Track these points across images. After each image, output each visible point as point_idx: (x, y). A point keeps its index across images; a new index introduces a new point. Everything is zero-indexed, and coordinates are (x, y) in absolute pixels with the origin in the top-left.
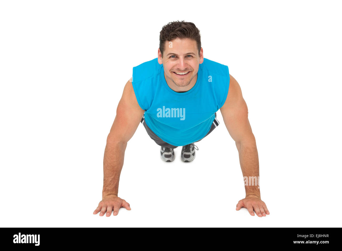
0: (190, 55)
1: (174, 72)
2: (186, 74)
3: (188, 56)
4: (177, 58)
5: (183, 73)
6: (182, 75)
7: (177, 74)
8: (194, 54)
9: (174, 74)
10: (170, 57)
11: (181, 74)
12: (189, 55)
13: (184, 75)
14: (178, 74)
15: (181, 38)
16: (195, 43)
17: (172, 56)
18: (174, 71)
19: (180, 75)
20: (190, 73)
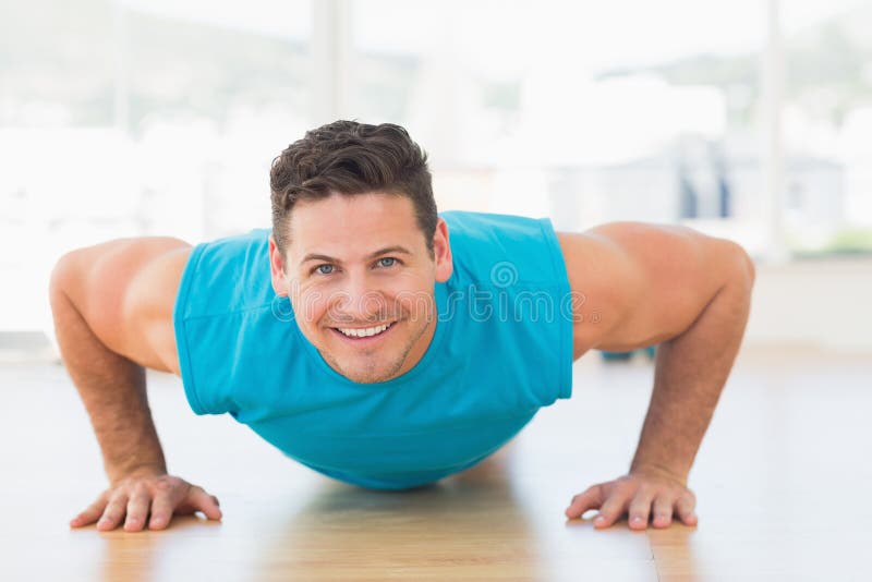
0: (392, 259)
1: (336, 330)
2: (382, 332)
3: (382, 261)
4: (340, 275)
5: (371, 332)
6: (366, 337)
7: (348, 334)
8: (407, 252)
9: (334, 334)
10: (313, 271)
11: (362, 333)
12: (387, 259)
13: (376, 335)
14: (351, 337)
15: (346, 191)
16: (404, 206)
17: (321, 266)
18: (333, 325)
19: (358, 338)
20: (395, 327)
